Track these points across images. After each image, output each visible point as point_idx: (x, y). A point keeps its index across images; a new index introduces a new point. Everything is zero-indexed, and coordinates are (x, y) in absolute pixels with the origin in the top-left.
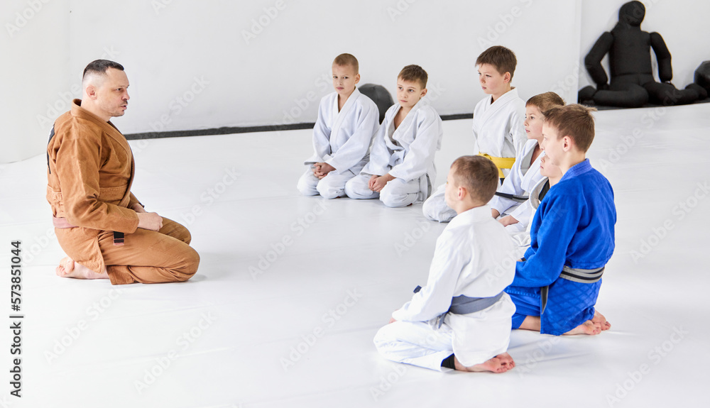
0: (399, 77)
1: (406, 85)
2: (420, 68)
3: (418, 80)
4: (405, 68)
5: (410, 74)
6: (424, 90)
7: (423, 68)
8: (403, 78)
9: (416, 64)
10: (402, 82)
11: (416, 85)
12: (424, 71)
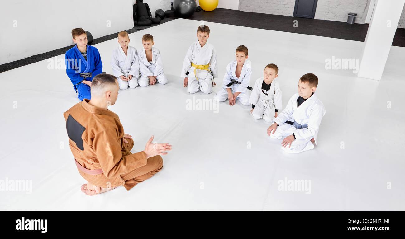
0: (143, 40)
1: (147, 43)
2: (149, 35)
3: (150, 39)
4: (144, 36)
5: (147, 38)
6: (153, 43)
7: (151, 34)
8: (144, 40)
9: (147, 34)
10: (145, 42)
11: (150, 42)
12: (151, 35)
